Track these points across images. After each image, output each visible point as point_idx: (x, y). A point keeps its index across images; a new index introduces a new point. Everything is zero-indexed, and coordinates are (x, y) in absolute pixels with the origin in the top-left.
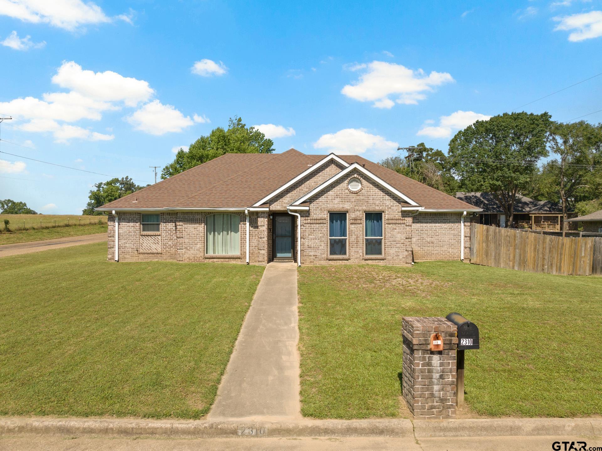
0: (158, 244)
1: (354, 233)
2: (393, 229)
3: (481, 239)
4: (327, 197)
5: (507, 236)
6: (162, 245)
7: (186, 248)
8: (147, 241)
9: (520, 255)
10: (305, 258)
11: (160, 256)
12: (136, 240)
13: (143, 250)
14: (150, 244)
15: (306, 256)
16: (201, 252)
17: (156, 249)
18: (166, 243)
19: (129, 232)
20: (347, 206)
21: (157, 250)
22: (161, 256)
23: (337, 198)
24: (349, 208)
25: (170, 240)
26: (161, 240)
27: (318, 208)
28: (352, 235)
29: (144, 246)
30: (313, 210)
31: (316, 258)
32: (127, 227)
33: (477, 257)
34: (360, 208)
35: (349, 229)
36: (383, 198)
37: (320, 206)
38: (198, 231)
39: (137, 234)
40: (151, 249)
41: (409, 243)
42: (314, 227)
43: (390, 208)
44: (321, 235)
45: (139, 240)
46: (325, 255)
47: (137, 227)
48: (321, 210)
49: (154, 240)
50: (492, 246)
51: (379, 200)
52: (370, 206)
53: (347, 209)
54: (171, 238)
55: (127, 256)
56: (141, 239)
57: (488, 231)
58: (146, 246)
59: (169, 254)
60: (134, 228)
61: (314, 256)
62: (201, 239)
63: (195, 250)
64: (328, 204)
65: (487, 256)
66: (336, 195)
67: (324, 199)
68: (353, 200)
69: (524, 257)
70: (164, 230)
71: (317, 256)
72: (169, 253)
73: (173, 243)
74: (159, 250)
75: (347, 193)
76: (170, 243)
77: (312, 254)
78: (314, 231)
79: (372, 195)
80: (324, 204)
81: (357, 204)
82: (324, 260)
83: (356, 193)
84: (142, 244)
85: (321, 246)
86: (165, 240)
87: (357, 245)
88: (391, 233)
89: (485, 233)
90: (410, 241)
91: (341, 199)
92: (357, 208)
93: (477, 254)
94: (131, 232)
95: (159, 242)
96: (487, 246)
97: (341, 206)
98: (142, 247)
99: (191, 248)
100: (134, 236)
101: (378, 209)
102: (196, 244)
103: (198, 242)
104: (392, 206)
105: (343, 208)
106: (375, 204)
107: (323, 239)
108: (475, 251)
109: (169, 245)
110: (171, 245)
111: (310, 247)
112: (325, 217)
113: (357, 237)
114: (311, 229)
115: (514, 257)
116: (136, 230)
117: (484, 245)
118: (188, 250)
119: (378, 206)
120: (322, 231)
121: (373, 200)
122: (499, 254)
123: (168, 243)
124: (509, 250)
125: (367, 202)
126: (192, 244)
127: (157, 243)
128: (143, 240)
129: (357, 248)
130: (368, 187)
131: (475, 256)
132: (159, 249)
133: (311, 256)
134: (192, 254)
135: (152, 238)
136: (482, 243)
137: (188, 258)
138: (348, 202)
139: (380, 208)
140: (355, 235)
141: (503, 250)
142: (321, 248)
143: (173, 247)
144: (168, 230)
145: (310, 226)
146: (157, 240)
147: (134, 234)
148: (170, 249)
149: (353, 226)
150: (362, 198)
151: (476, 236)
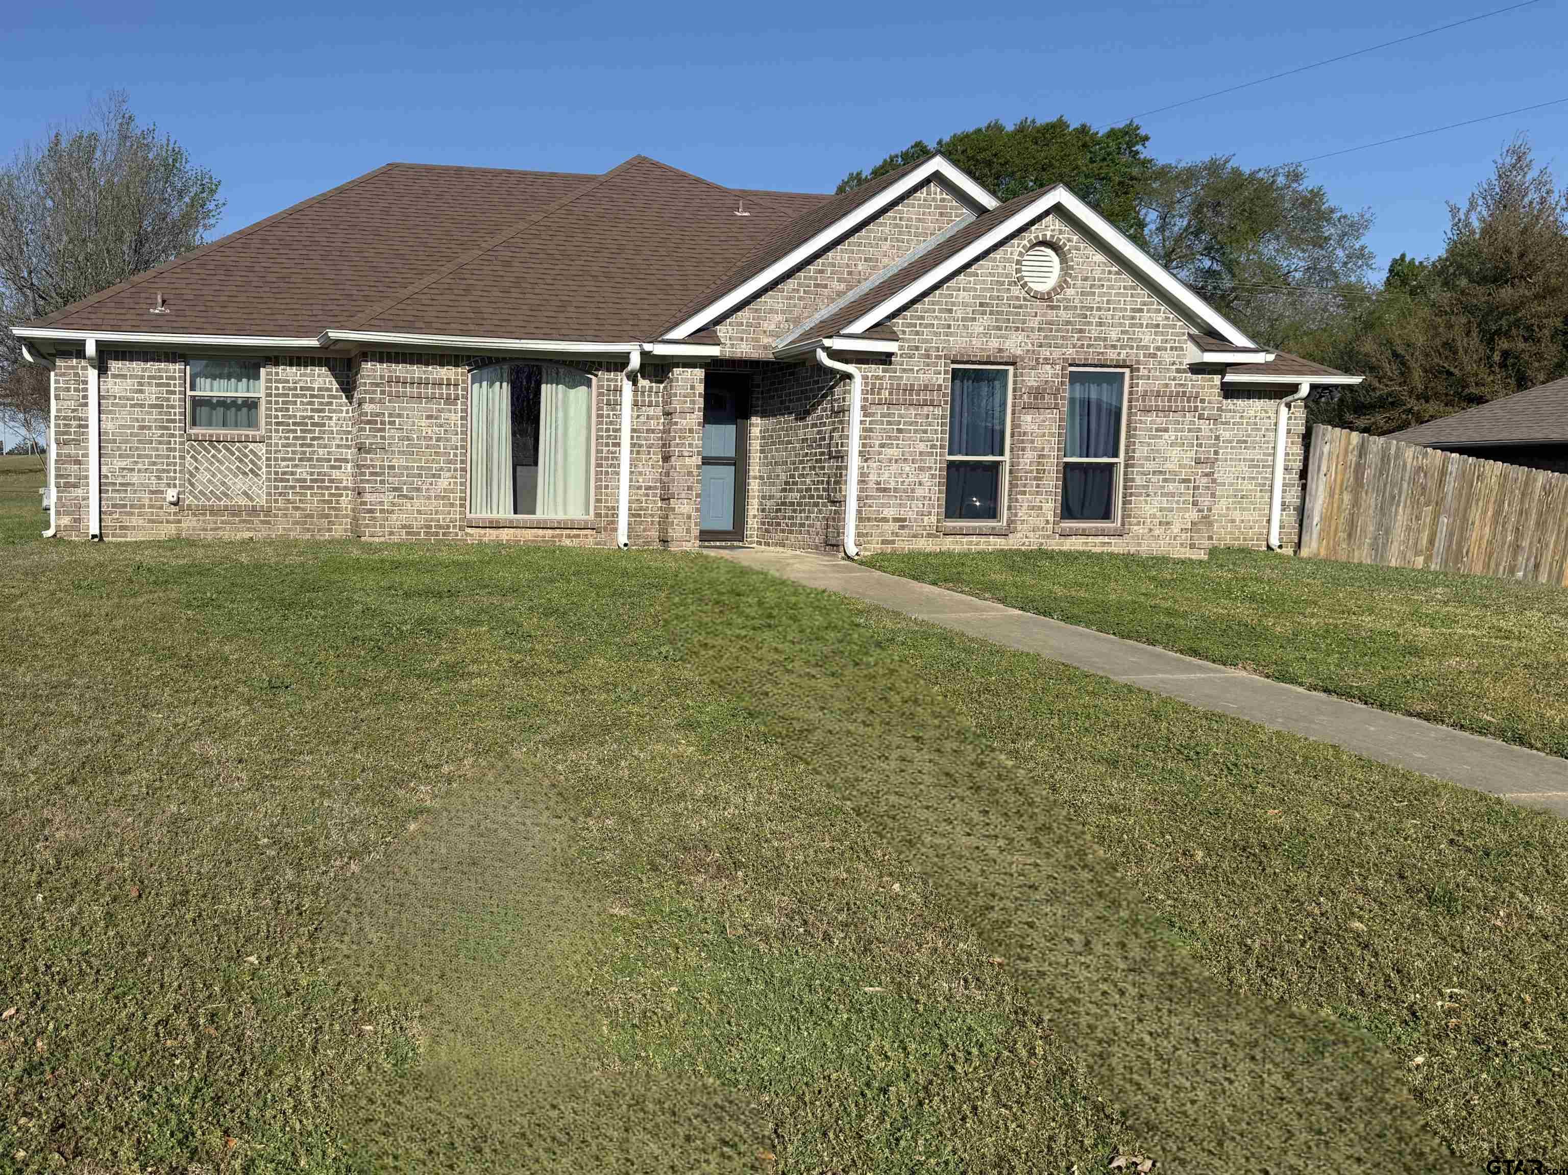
0: (257, 475)
1: (1032, 442)
2: (1157, 430)
3: (1339, 477)
4: (950, 311)
5: (1420, 468)
6: (269, 480)
7: (395, 489)
8: (212, 464)
9: (1451, 534)
10: (868, 527)
11: (263, 522)
12: (168, 457)
13: (195, 497)
14: (225, 476)
15: (869, 519)
16: (452, 505)
17: (245, 493)
18: (284, 473)
19: (142, 428)
20: (1015, 344)
21: (252, 500)
22: (268, 522)
23: (984, 313)
24: (1019, 352)
25: (301, 460)
26: (268, 459)
27: (917, 348)
28: (1023, 449)
29: (202, 483)
30: (901, 355)
31: (902, 527)
32: (132, 406)
33: (1321, 539)
34: (1056, 354)
35: (1014, 426)
36: (1133, 318)
37: (926, 341)
38: (441, 426)
39: (173, 436)
40: (226, 495)
41: (1205, 480)
42: (900, 416)
43: (1154, 356)
44: (922, 447)
45: (182, 458)
46: (934, 519)
47: (173, 407)
48: (928, 356)
49: (241, 461)
50: (1370, 500)
51: (1121, 325)
52: (1089, 346)
53: (1015, 357)
54: (304, 453)
55: (135, 521)
56: (188, 457)
57: (1362, 450)
58: (209, 481)
59: (298, 513)
60: (160, 413)
61: (896, 520)
62: (455, 455)
63: (429, 498)
64: (951, 334)
65: (1350, 535)
66: (981, 305)
67: (940, 319)
68: (1034, 323)
69: (1462, 539)
70: (278, 424)
71: (904, 520)
72: (297, 509)
73: (312, 474)
74: (262, 500)
75: (1018, 298)
76: (302, 472)
77: (889, 513)
78: (900, 431)
79: (1099, 309)
80: (936, 334)
81: (1045, 337)
82: (929, 535)
83: (1046, 297)
84: (191, 474)
85: (920, 484)
86: (284, 459)
87: (1038, 486)
88: (1149, 444)
89: (1353, 458)
90: (1207, 475)
91: (997, 320)
92: (1045, 352)
93: (1322, 530)
94: (150, 428)
95: (260, 469)
96: (1356, 503)
97: (994, 344)
98: (192, 485)
99: (418, 490)
100: (160, 443)
101: (1115, 357)
102: (434, 476)
103: (441, 469)
104: (1158, 349)
105: (1000, 350)
106: (1105, 339)
107: (929, 461)
108: (1316, 519)
109: (298, 480)
110: (305, 481)
111: (885, 490)
112: (941, 382)
113: (1040, 457)
114: (889, 423)
115: (1431, 542)
116: (168, 421)
117: (1347, 497)
118: (406, 497)
119: (1114, 347)
120: (925, 432)
121: (1100, 324)
122: (1387, 532)
123: (292, 473)
124: (1418, 518)
125: (1081, 331)
126: (420, 476)
127: (251, 470)
128: (196, 460)
129: (1037, 493)
130: (1085, 279)
131: (1315, 536)
132: (258, 496)
133: (885, 520)
134: (419, 512)
135: (233, 454)
136: (1341, 493)
137: (404, 527)
138: (1017, 329)
139: (1122, 357)
140: (1034, 449)
141: (1401, 517)
142: (920, 492)
143: (311, 488)
144: (294, 424)
145: (889, 415)
146: (252, 461)
147: (162, 435)
148: (301, 494)
149: (1027, 418)
150: (1064, 315)
151: (1324, 469)
